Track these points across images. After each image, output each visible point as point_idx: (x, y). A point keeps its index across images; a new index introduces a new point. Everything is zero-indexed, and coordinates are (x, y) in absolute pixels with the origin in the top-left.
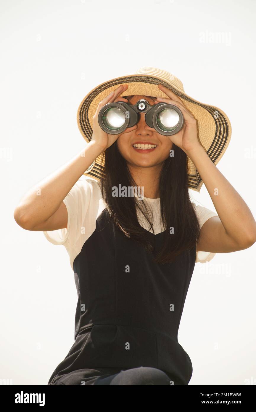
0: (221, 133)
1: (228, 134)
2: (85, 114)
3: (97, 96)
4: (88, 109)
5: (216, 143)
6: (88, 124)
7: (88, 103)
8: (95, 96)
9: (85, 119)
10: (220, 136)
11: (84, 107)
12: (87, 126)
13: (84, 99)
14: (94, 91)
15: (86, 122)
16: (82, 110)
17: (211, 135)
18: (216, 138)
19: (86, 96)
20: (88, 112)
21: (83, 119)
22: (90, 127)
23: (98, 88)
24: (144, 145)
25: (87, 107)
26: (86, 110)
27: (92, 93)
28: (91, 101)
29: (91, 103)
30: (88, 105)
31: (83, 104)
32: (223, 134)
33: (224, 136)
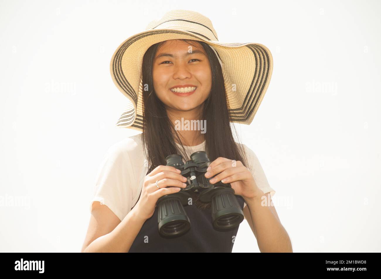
0: (261, 60)
1: (269, 59)
2: (118, 67)
3: (128, 48)
4: (121, 62)
5: (259, 71)
6: (123, 77)
7: (120, 56)
8: (126, 49)
9: (119, 72)
10: (261, 63)
11: (116, 61)
12: (123, 79)
13: (115, 53)
14: (124, 44)
15: (120, 75)
16: (115, 64)
17: (251, 64)
18: (257, 66)
19: (117, 50)
20: (121, 65)
21: (116, 72)
22: (126, 79)
23: (128, 41)
24: (183, 88)
25: (119, 60)
26: (118, 63)
27: (122, 46)
28: (123, 54)
29: (123, 55)
30: (119, 58)
31: (115, 57)
32: (265, 61)
33: (265, 62)
